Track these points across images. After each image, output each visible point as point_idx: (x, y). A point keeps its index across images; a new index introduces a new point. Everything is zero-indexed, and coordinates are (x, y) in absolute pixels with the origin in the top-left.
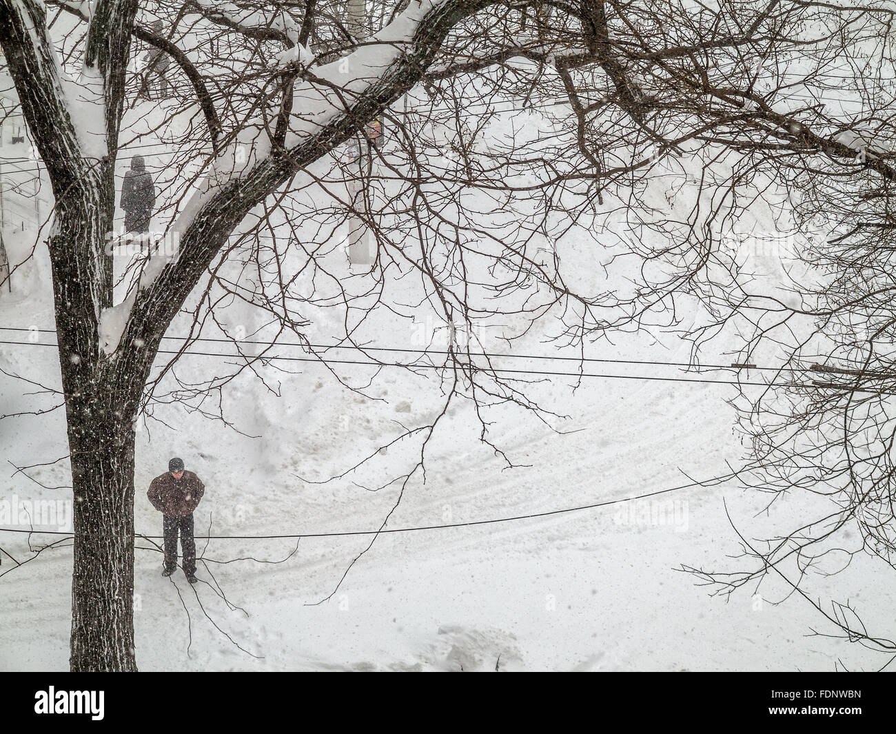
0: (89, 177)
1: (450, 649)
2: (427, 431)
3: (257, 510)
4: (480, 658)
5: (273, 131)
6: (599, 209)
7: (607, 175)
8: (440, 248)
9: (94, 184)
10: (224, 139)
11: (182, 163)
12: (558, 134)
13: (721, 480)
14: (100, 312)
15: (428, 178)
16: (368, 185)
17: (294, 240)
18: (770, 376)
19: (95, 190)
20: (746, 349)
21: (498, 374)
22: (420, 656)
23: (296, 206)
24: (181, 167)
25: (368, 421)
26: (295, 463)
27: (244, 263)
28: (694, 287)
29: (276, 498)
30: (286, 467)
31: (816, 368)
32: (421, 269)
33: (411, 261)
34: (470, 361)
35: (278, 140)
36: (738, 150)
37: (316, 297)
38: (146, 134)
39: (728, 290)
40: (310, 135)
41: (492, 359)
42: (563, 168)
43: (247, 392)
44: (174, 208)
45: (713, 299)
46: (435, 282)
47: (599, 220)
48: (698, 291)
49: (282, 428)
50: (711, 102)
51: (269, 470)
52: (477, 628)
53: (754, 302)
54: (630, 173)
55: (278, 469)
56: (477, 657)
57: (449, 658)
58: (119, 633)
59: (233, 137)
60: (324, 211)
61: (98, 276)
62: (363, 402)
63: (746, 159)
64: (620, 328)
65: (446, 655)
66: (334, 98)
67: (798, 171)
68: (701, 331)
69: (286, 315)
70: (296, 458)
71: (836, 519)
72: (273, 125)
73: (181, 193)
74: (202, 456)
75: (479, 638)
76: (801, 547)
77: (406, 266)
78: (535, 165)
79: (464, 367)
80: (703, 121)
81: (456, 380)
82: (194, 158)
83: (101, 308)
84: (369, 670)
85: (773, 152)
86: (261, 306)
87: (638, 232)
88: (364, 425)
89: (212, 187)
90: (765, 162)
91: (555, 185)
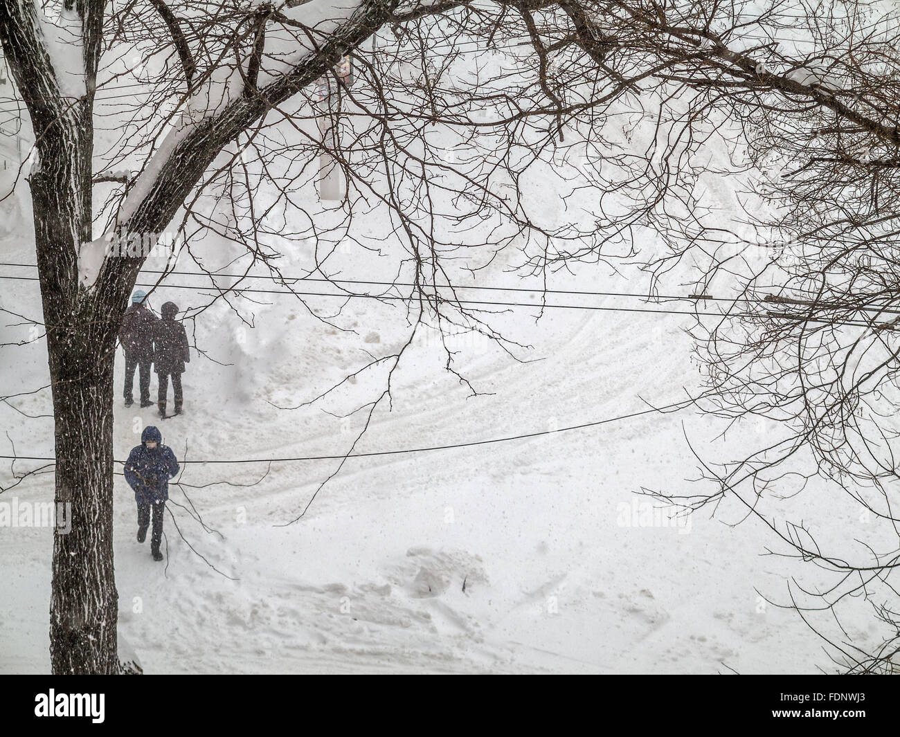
0: (67, 116)
1: (418, 571)
2: (394, 360)
3: (232, 438)
4: (447, 579)
5: (246, 71)
6: (559, 144)
7: (568, 111)
8: (407, 183)
9: (73, 123)
10: (199, 78)
11: (158, 101)
12: (520, 71)
13: (680, 406)
14: (80, 246)
15: (394, 115)
16: (338, 123)
17: (265, 175)
18: (726, 306)
19: (75, 129)
20: (703, 280)
21: (464, 305)
22: (389, 578)
23: (267, 143)
24: (157, 106)
25: (339, 352)
26: (268, 392)
27: (218, 199)
28: (652, 221)
29: (251, 425)
30: (260, 396)
31: (770, 299)
32: (389, 204)
33: (379, 196)
34: (436, 292)
35: (250, 79)
36: (694, 87)
37: (286, 231)
38: (123, 74)
39: (686, 223)
40: (282, 74)
41: (458, 291)
42: (525, 104)
43: (221, 324)
44: (150, 146)
45: (670, 232)
46: (401, 215)
47: (560, 154)
48: (656, 224)
49: (256, 359)
50: (669, 41)
51: (244, 399)
52: (445, 551)
53: (710, 235)
54: (590, 109)
55: (253, 398)
56: (444, 578)
57: (417, 580)
58: (99, 555)
59: (207, 77)
60: (294, 148)
61: (78, 211)
62: (334, 333)
63: (703, 95)
64: (581, 258)
65: (414, 577)
66: (304, 39)
67: (753, 108)
68: (660, 263)
69: (258, 249)
70: (269, 387)
71: (791, 443)
72: (246, 64)
73: (157, 131)
75: (446, 560)
76: (757, 471)
77: (374, 200)
78: (497, 102)
79: (430, 298)
80: (662, 60)
81: (422, 311)
82: (170, 96)
83: (80, 242)
84: (340, 591)
85: (729, 90)
86: (235, 240)
87: (597, 166)
88: (334, 355)
89: (187, 125)
90: (721, 98)
91: (517, 121)
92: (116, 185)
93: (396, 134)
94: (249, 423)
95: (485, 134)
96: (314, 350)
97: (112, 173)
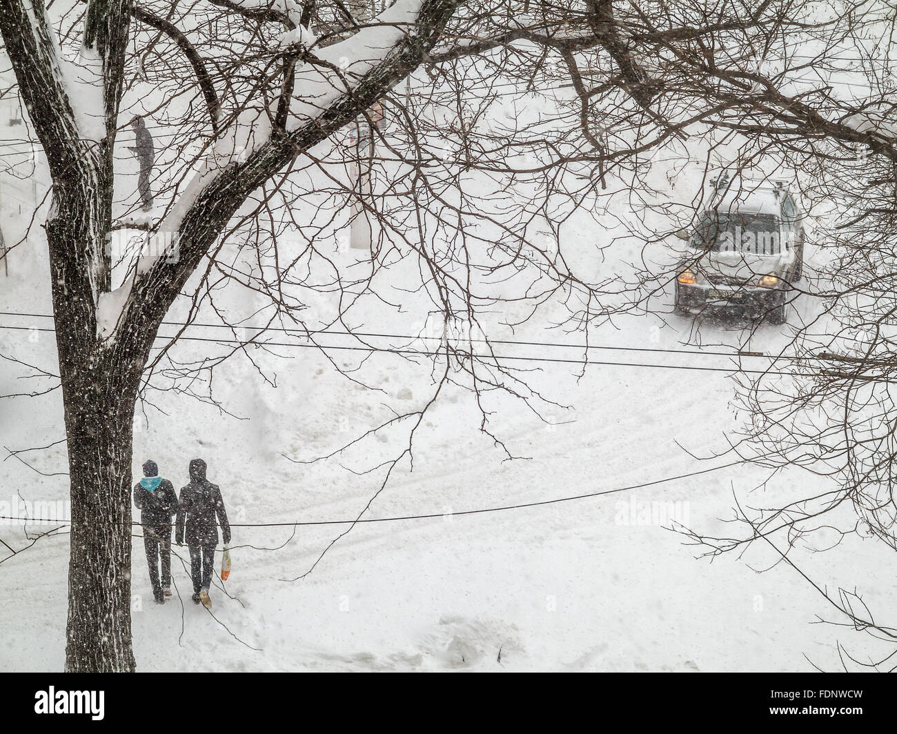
0: (86, 159)
1: (451, 640)
3: (256, 498)
4: (482, 648)
5: (274, 115)
6: (601, 192)
9: (93, 167)
10: (225, 121)
11: (182, 144)
12: (562, 116)
14: (98, 296)
15: (429, 160)
16: (370, 169)
19: (94, 173)
21: (500, 361)
22: (421, 647)
23: (294, 188)
24: (181, 149)
25: (369, 409)
26: (295, 450)
27: (241, 247)
29: (276, 485)
30: (285, 455)
31: (823, 356)
32: (419, 252)
33: (410, 244)
35: (279, 122)
36: (745, 134)
40: (310, 118)
41: (495, 346)
42: (566, 150)
43: (246, 379)
44: (173, 191)
47: (602, 202)
49: (282, 415)
50: (719, 86)
51: (269, 457)
52: (480, 619)
54: (634, 156)
55: (276, 457)
56: (479, 648)
57: (450, 649)
58: (115, 620)
59: (233, 120)
61: (97, 260)
65: (447, 646)
66: (336, 80)
67: (807, 156)
69: (282, 300)
70: (295, 446)
72: (274, 107)
73: (180, 176)
74: (201, 443)
75: (480, 628)
76: (795, 521)
77: (405, 248)
78: (537, 147)
80: (711, 104)
81: (449, 367)
82: (195, 139)
83: (99, 292)
84: (368, 660)
85: (781, 137)
86: (259, 290)
87: (641, 214)
88: (364, 412)
89: (211, 170)
90: (773, 145)
91: (557, 168)
92: (136, 232)
93: (431, 180)
94: (274, 483)
95: (523, 181)
96: (342, 406)
97: (132, 219)
